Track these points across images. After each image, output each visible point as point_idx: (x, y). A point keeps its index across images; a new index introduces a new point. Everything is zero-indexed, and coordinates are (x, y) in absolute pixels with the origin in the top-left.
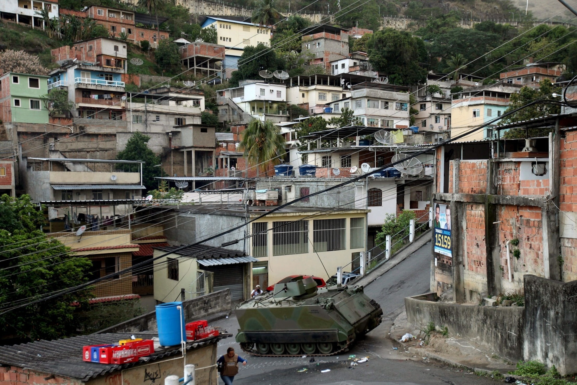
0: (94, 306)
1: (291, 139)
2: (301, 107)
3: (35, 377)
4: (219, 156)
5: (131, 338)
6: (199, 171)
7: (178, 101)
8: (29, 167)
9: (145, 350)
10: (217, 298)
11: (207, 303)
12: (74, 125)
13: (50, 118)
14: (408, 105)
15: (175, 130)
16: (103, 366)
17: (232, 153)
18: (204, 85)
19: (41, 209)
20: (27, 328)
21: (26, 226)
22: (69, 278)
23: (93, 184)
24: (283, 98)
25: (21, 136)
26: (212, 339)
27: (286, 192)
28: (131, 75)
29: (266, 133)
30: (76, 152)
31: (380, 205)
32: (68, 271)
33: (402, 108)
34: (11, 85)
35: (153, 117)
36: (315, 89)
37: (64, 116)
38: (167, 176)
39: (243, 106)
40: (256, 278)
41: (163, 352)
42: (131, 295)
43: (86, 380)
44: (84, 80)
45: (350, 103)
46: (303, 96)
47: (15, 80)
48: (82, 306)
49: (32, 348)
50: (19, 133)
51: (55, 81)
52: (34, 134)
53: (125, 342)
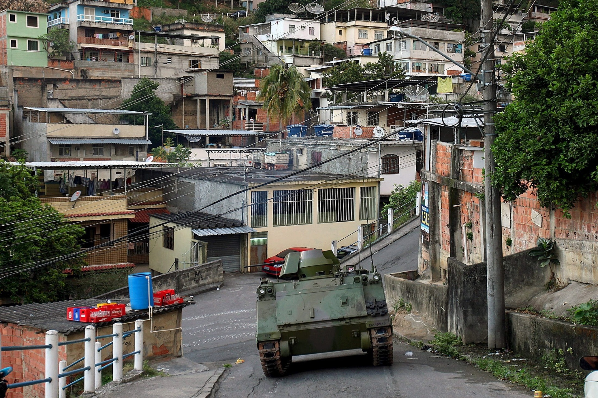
0: (86, 274)
1: (321, 86)
2: (337, 47)
3: (28, 332)
4: (236, 106)
5: (107, 302)
6: (214, 122)
7: (194, 39)
8: (24, 118)
9: (118, 312)
10: (209, 269)
11: (198, 274)
12: (75, 68)
13: (48, 61)
14: (463, 46)
15: (187, 75)
16: (82, 324)
17: (251, 102)
18: (225, 18)
19: (36, 174)
20: (20, 293)
21: (21, 191)
22: (62, 245)
23: (93, 138)
24: (316, 36)
25: (17, 82)
26: (176, 305)
27: (297, 155)
28: (141, 9)
29: (289, 82)
30: (76, 100)
31: (397, 172)
32: (61, 238)
33: (455, 50)
34: (7, 24)
35: (164, 59)
36: (354, 26)
37: (65, 58)
38: (177, 128)
39: (268, 46)
40: (255, 248)
41: (133, 314)
42: (125, 263)
43: (68, 333)
44: (87, 17)
45: (393, 44)
46: (340, 33)
47: (13, 18)
48: (74, 273)
49: (26, 309)
50: (15, 79)
51: (56, 18)
52: (31, 80)
53: (101, 305)
